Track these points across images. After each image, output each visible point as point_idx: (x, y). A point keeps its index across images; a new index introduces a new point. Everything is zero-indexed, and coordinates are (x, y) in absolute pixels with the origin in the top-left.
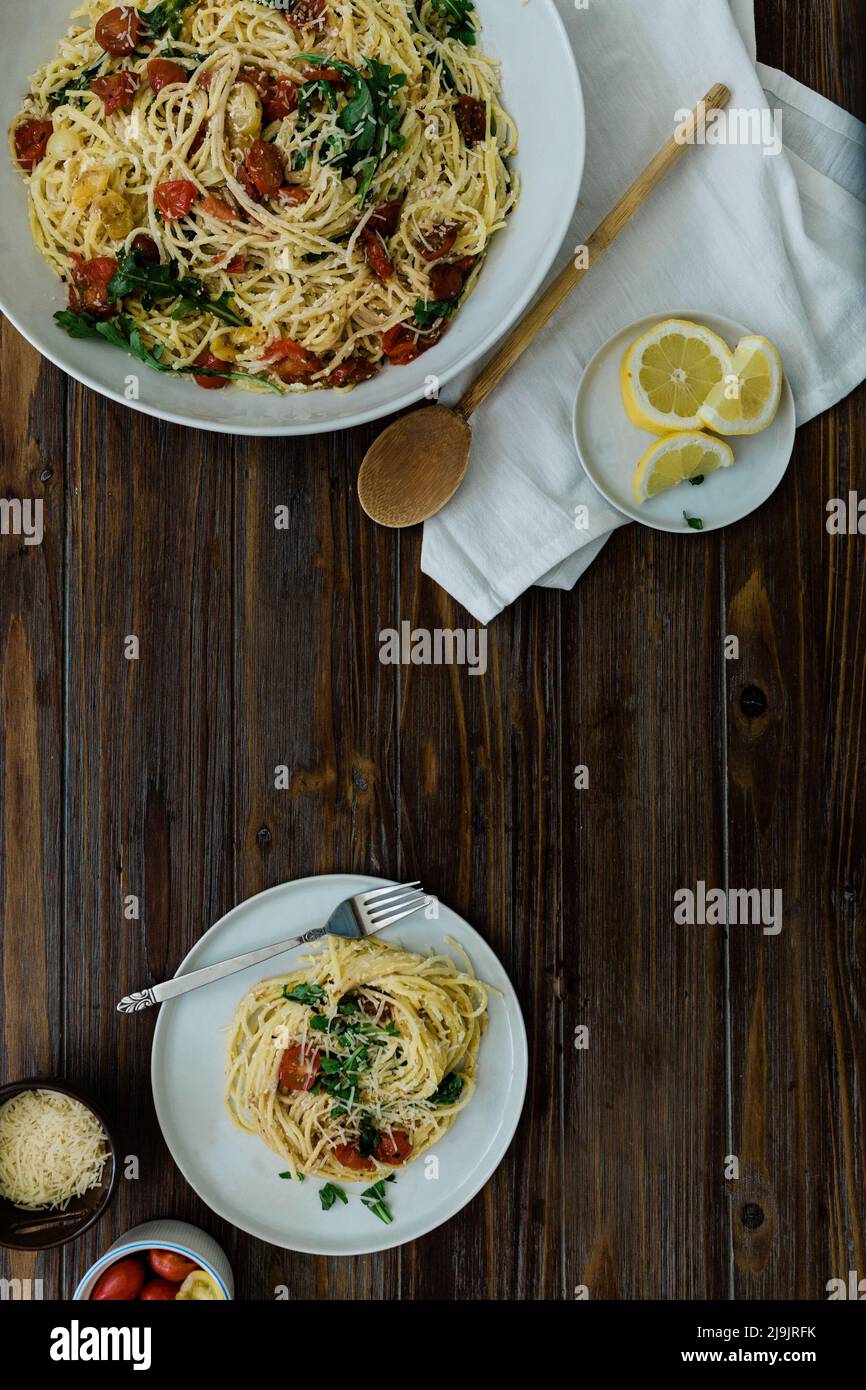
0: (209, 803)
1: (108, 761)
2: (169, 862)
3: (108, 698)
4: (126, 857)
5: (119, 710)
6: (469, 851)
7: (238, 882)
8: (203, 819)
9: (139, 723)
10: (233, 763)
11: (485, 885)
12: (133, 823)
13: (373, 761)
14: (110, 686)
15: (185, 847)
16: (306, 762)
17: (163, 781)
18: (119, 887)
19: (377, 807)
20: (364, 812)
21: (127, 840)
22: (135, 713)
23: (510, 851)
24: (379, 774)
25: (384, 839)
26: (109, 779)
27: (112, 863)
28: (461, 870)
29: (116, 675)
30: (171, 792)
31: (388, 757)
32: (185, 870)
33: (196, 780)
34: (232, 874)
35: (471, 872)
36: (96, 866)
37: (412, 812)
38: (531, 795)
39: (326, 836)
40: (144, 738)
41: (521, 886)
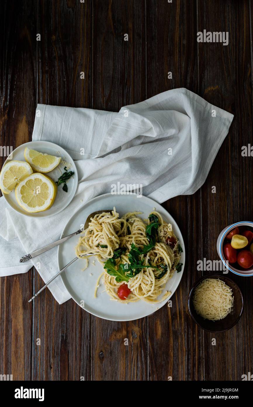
0: (82, 344)
1: (47, 329)
2: (68, 365)
3: (48, 306)
4: (54, 363)
5: (51, 311)
6: (172, 359)
7: (92, 371)
8: (80, 348)
9: (58, 315)
10: (91, 329)
11: (178, 371)
12: (56, 351)
13: (139, 327)
14: (48, 302)
15: (74, 359)
16: (116, 328)
17: (66, 336)
18: (51, 374)
19: (140, 343)
20: (136, 346)
21: (54, 357)
22: (57, 312)
23: (186, 359)
24: (141, 332)
25: (143, 355)
26: (48, 335)
27: (49, 365)
28: (169, 366)
29: (51, 299)
30: (69, 340)
31: (144, 326)
32: (74, 367)
33: (78, 335)
34: (90, 368)
35: (173, 367)
36: (43, 366)
37: (153, 346)
38: (194, 339)
39: (123, 354)
40: (60, 320)
41: (190, 371)
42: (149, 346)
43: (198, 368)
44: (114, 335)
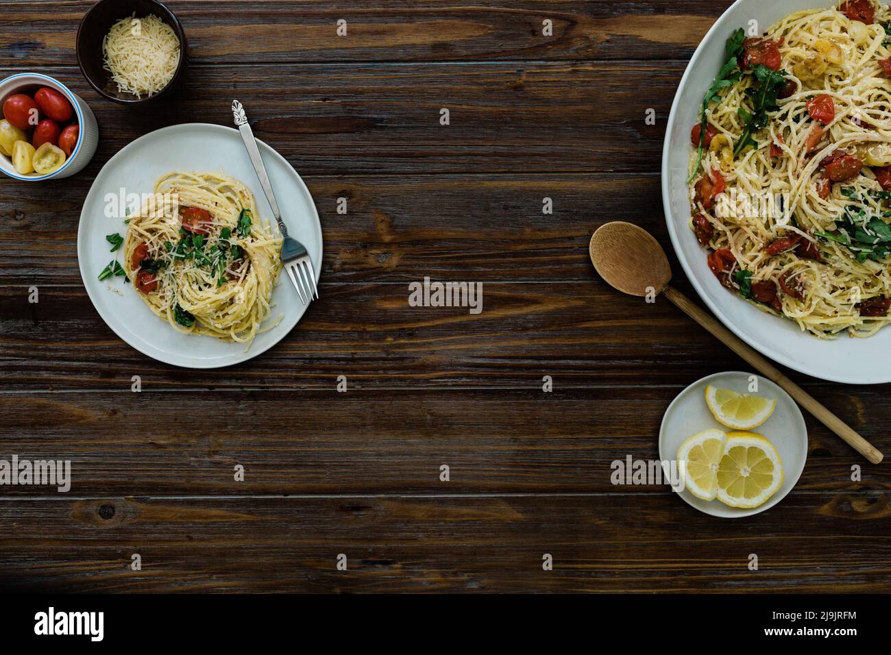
0: (368, 159)
1: (396, 91)
2: (330, 133)
3: (437, 91)
4: (332, 105)
5: (429, 98)
6: (339, 329)
7: (317, 178)
8: (359, 155)
9: (421, 111)
10: (395, 174)
11: (316, 340)
12: (355, 109)
13: (397, 266)
14: (446, 92)
15: (340, 143)
16: (396, 222)
17: (382, 128)
18: (313, 99)
19: (368, 269)
20: (363, 261)
21: (344, 105)
22: (428, 109)
23: (339, 356)
24: (389, 270)
25: (346, 274)
26: (383, 92)
27: (329, 95)
28: (326, 324)
29: (452, 96)
30: (376, 133)
31: (400, 276)
32: (325, 143)
33: (383, 150)
34: (322, 174)
35: (325, 331)
36: (327, 84)
37: (363, 292)
38: (376, 370)
39: (347, 236)
40: (411, 115)
41: (316, 363)
42: (362, 286)
43: (322, 379)
44: (383, 218)
